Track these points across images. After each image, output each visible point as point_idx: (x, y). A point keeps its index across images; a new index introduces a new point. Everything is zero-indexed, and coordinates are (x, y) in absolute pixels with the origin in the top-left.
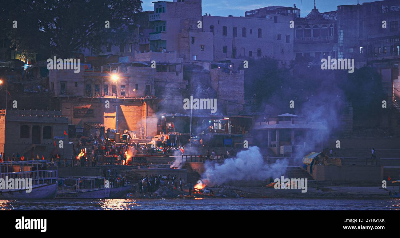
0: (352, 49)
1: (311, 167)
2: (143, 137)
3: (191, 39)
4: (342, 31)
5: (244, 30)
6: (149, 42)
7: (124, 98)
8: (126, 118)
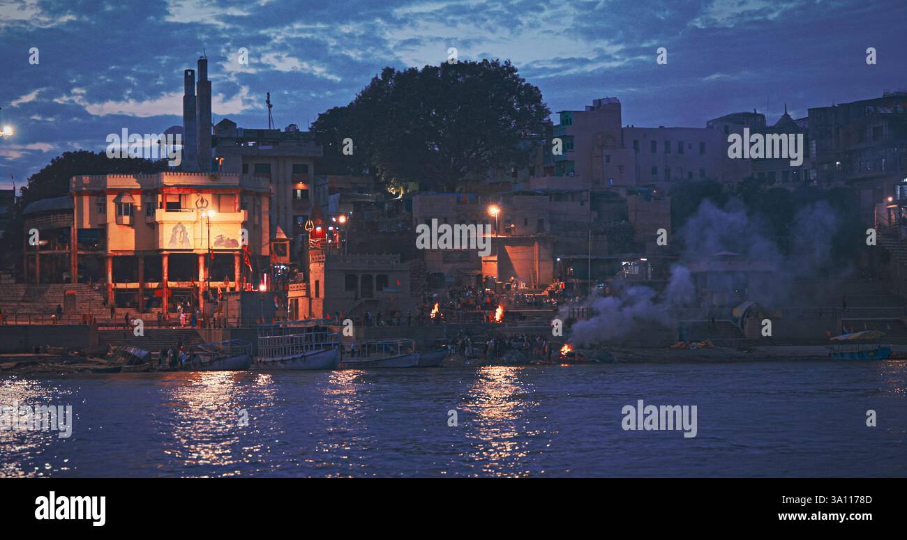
0: (827, 165)
1: (742, 321)
2: (535, 287)
3: (604, 158)
4: (814, 142)
5: (681, 145)
6: (553, 164)
7: (509, 236)
8: (513, 262)
